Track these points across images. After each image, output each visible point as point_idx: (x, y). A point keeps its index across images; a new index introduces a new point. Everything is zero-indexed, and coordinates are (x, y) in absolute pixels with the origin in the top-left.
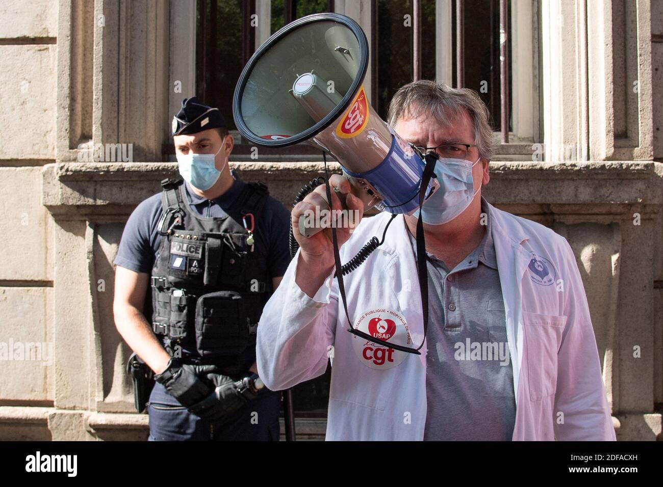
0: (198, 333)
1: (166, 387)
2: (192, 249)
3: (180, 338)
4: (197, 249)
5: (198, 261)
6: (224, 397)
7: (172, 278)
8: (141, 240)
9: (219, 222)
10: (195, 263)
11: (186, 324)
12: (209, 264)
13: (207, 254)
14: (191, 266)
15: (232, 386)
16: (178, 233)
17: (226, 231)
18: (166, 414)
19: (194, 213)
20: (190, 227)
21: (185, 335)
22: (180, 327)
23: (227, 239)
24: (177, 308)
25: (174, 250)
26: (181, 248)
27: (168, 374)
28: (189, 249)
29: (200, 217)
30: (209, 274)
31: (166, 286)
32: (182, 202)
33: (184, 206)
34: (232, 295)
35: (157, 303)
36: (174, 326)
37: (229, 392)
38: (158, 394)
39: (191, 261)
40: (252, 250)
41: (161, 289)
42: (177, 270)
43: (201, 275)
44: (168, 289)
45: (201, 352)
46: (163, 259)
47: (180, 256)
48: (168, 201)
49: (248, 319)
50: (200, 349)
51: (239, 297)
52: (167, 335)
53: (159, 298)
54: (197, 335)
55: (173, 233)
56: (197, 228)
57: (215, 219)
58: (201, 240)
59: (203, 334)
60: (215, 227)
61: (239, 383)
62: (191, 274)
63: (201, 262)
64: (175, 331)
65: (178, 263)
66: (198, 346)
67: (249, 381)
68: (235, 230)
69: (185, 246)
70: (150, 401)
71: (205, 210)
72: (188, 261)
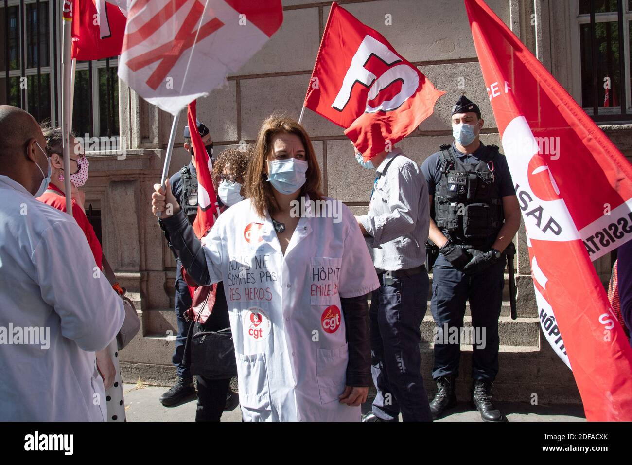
0: (465, 225)
1: (445, 256)
2: (460, 180)
3: (454, 228)
4: (463, 180)
5: (464, 187)
6: (478, 262)
7: (449, 196)
8: (430, 177)
9: (474, 166)
10: (462, 188)
11: (458, 221)
12: (470, 187)
13: (469, 182)
14: (460, 189)
15: (483, 256)
16: (451, 172)
17: (478, 171)
18: (444, 271)
19: (459, 162)
20: (458, 169)
21: (457, 226)
22: (455, 222)
23: (480, 174)
24: (453, 212)
25: (450, 181)
26: (454, 180)
27: (447, 249)
28: (458, 180)
29: (463, 164)
30: (471, 193)
31: (445, 201)
32: (452, 156)
33: (453, 158)
34: (483, 205)
35: (439, 210)
36: (451, 222)
37: (481, 259)
38: (440, 260)
39: (460, 187)
40: (493, 181)
41: (442, 203)
42: (452, 191)
43: (465, 194)
44: (446, 202)
45: (466, 236)
46: (444, 186)
47: (453, 184)
48: (444, 156)
49: (492, 219)
50: (466, 234)
51: (488, 206)
52: (445, 228)
53: (439, 208)
54: (464, 227)
55: (449, 172)
56: (462, 169)
57: (472, 164)
58: (465, 175)
59: (468, 226)
60: (472, 169)
61: (486, 255)
62: (460, 194)
63: (466, 187)
64: (452, 225)
65: (453, 188)
66: (465, 233)
67: (492, 253)
68: (483, 171)
69: (456, 179)
70: (435, 264)
71: (465, 160)
72: (458, 187)
